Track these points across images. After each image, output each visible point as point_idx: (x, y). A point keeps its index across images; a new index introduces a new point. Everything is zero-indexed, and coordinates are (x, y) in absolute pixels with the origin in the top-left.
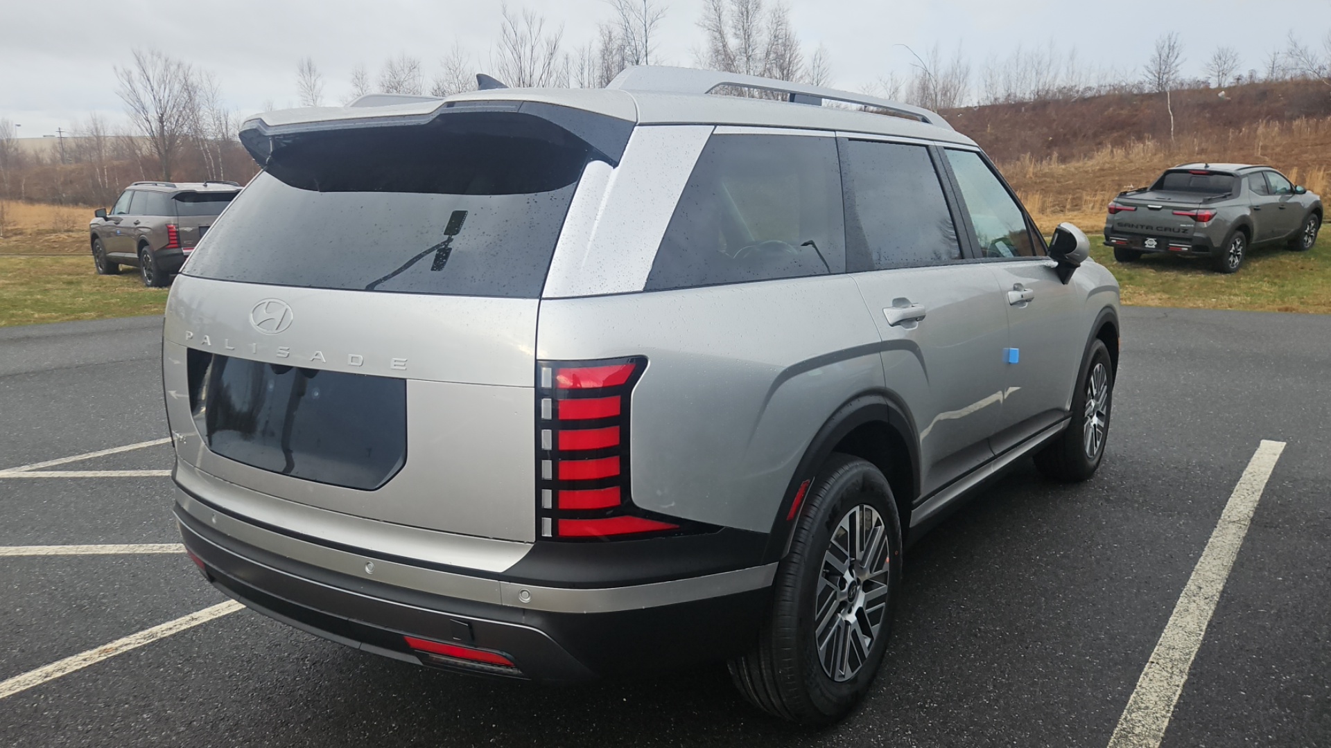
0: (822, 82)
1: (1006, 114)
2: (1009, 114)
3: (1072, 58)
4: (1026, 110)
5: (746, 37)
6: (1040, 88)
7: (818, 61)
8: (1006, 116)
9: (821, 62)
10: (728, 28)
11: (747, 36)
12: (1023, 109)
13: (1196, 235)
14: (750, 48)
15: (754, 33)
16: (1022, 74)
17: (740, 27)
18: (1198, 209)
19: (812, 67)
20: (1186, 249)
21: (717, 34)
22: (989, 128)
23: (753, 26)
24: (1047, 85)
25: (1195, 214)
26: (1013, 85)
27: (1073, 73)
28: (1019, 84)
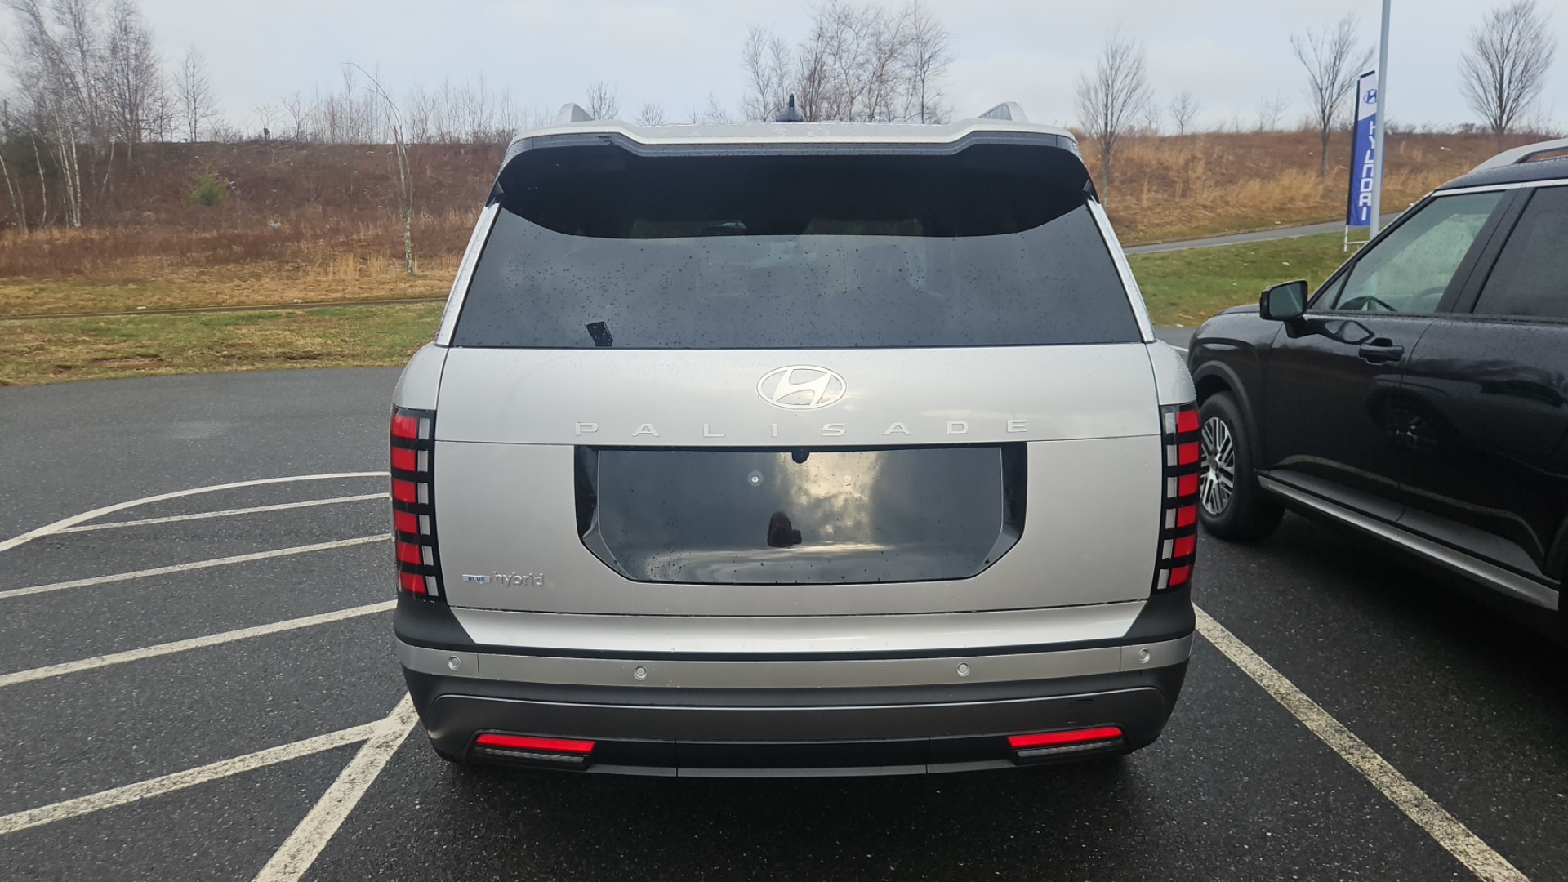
0: (201, 96)
1: (445, 156)
2: (447, 156)
3: (506, 98)
4: (466, 153)
5: (77, 24)
6: (476, 129)
7: (191, 69)
8: (445, 159)
9: (196, 70)
10: (47, 10)
11: (79, 23)
12: (463, 151)
14: (85, 41)
15: (88, 20)
16: (454, 111)
17: (65, 9)
19: (183, 75)
21: (27, 15)
22: (428, 171)
23: (85, 10)
24: (482, 127)
26: (446, 123)
27: (509, 115)
28: (452, 122)
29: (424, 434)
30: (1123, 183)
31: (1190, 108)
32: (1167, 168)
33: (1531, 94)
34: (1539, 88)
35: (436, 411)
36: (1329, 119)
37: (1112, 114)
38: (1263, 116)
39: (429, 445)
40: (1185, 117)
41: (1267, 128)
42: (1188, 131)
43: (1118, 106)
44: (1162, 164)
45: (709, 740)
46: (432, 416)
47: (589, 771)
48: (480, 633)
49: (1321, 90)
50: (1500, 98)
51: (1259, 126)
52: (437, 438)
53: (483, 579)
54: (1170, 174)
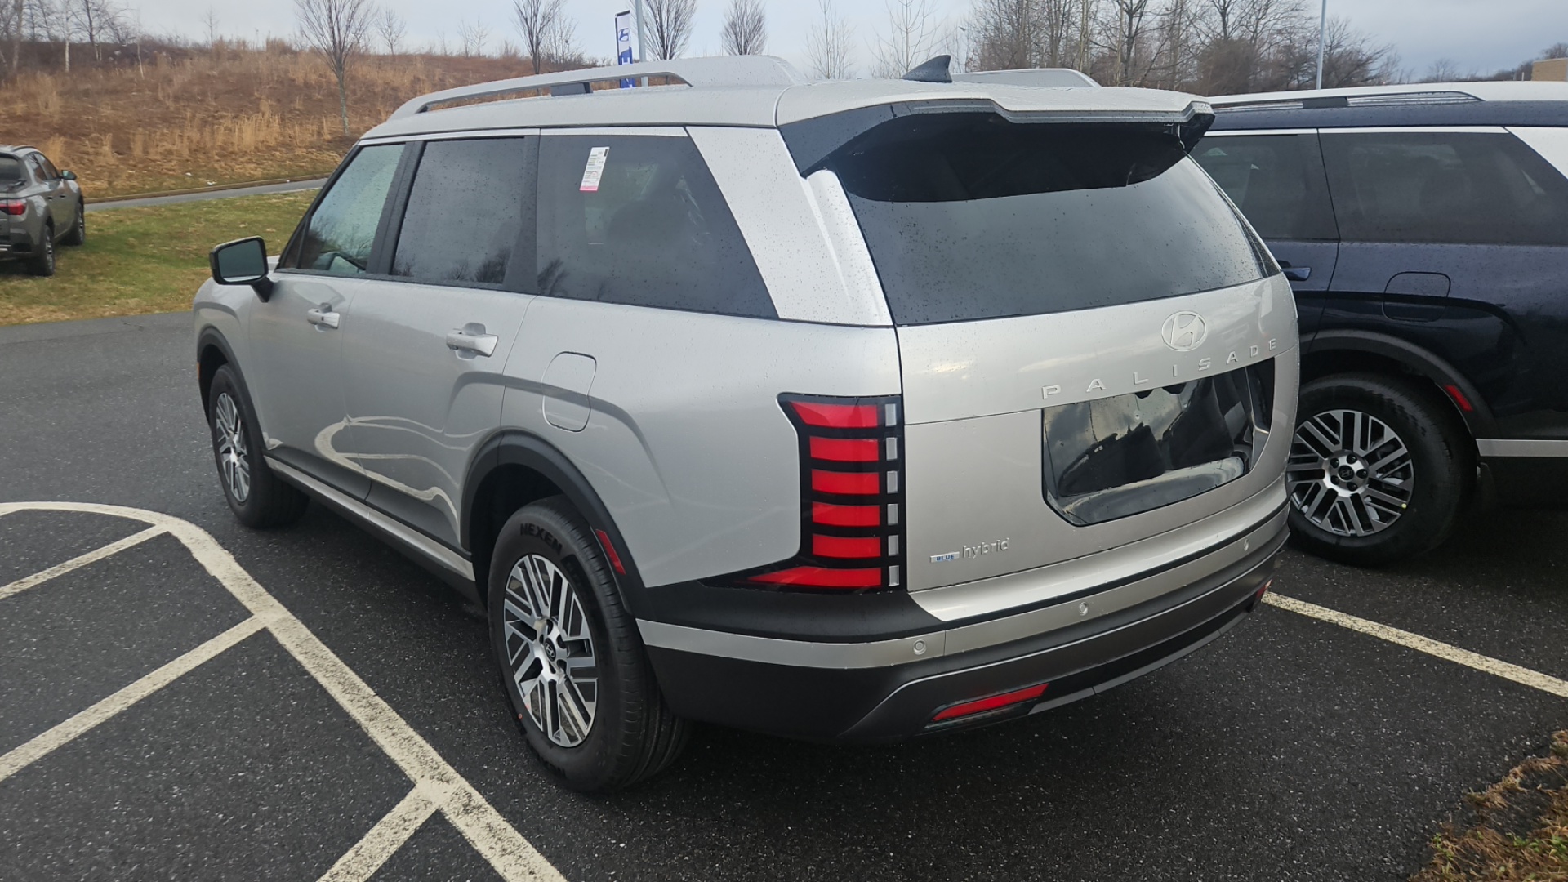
13: (13, 231)
18: (7, 199)
20: (6, 249)
25: (5, 205)
29: (891, 420)
30: (356, 102)
31: (396, 27)
32: (395, 89)
33: (685, 36)
34: (690, 31)
35: (902, 395)
36: (537, 48)
37: (339, 30)
38: (467, 40)
39: (899, 430)
40: (393, 36)
41: (473, 52)
42: (397, 50)
43: (343, 23)
44: (388, 83)
45: (1125, 653)
46: (899, 400)
47: (1031, 713)
48: (944, 610)
49: (526, 20)
50: (662, 38)
51: (463, 50)
52: (907, 421)
53: (952, 556)
54: (400, 94)
